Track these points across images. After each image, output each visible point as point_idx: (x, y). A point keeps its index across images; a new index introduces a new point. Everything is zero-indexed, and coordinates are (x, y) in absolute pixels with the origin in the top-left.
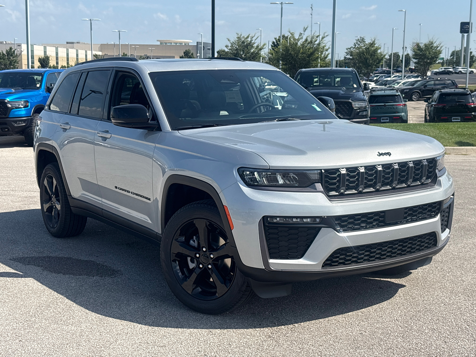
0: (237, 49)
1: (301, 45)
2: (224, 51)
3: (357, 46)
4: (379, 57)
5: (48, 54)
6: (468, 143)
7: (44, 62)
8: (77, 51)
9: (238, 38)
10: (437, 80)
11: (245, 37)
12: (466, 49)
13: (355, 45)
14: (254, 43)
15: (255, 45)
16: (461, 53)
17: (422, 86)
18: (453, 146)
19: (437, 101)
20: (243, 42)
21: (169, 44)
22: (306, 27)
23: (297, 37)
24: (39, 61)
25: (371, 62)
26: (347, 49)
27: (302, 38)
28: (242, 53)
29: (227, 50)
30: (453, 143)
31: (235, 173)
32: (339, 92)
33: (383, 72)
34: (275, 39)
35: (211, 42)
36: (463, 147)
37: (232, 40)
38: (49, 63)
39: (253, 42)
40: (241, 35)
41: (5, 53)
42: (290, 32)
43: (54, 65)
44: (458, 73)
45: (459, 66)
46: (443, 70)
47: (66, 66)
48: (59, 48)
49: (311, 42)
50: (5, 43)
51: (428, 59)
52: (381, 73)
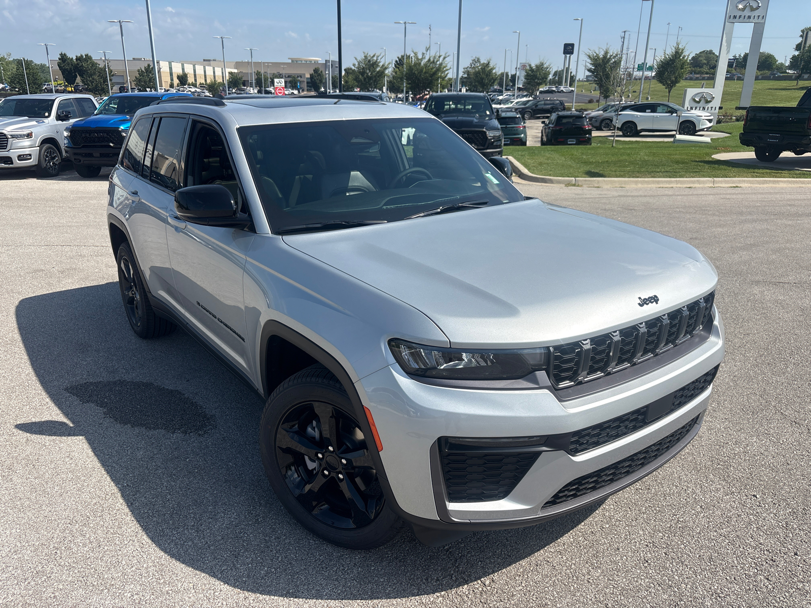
0: (363, 68)
1: (424, 65)
2: (351, 69)
3: (473, 66)
4: (494, 76)
5: (186, 71)
6: (597, 173)
7: (183, 79)
8: (214, 68)
9: (365, 57)
10: (547, 100)
11: (372, 56)
12: (568, 69)
13: (472, 65)
14: (380, 62)
15: (381, 64)
16: (563, 74)
17: (533, 105)
18: (583, 177)
19: (554, 124)
20: (369, 61)
21: (300, 62)
22: (428, 47)
23: (420, 57)
24: (178, 78)
25: (486, 81)
26: (464, 69)
27: (425, 58)
28: (368, 71)
29: (353, 68)
30: (583, 173)
31: (384, 348)
32: (473, 120)
33: (495, 91)
34: (398, 58)
35: (338, 60)
36: (595, 179)
37: (359, 59)
38: (187, 81)
39: (378, 61)
40: (367, 54)
41: (143, 69)
42: (413, 52)
43: (192, 82)
44: (560, 92)
45: (561, 86)
46: (547, 89)
47: (204, 83)
48: (196, 66)
49: (433, 61)
50: (143, 60)
51: (538, 79)
52: (493, 92)
